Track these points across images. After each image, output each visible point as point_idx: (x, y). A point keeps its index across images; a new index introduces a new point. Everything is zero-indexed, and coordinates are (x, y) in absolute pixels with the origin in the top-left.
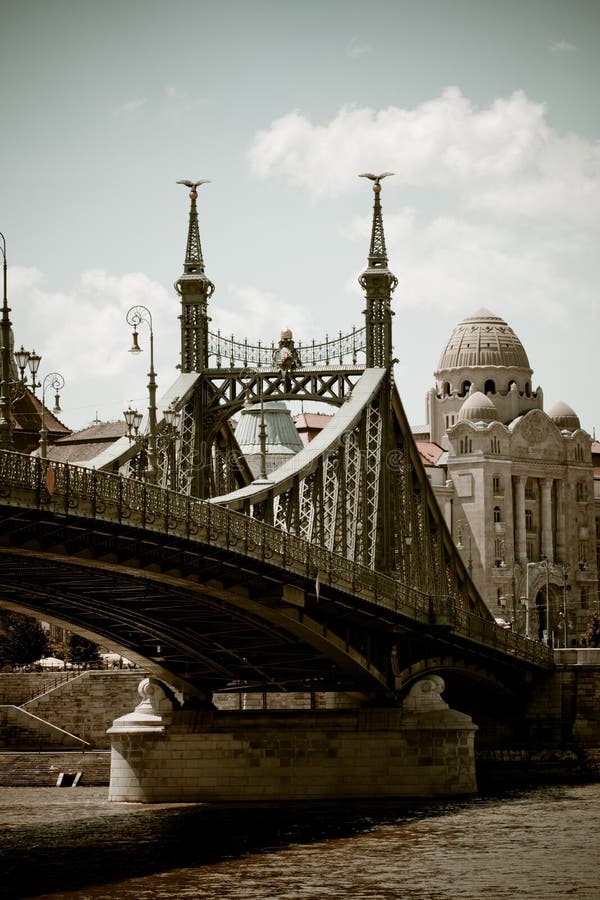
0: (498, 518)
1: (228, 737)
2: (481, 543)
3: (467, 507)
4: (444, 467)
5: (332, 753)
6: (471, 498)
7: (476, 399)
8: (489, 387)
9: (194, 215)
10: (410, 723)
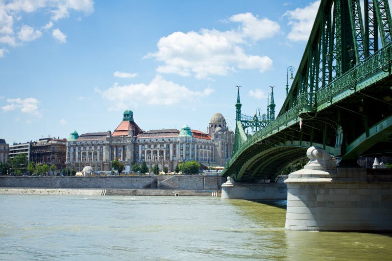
0: (222, 149)
1: (245, 187)
2: (220, 154)
3: (217, 148)
4: (213, 140)
5: (264, 191)
6: (218, 146)
7: (218, 128)
8: (220, 126)
9: (239, 92)
10: (278, 186)
